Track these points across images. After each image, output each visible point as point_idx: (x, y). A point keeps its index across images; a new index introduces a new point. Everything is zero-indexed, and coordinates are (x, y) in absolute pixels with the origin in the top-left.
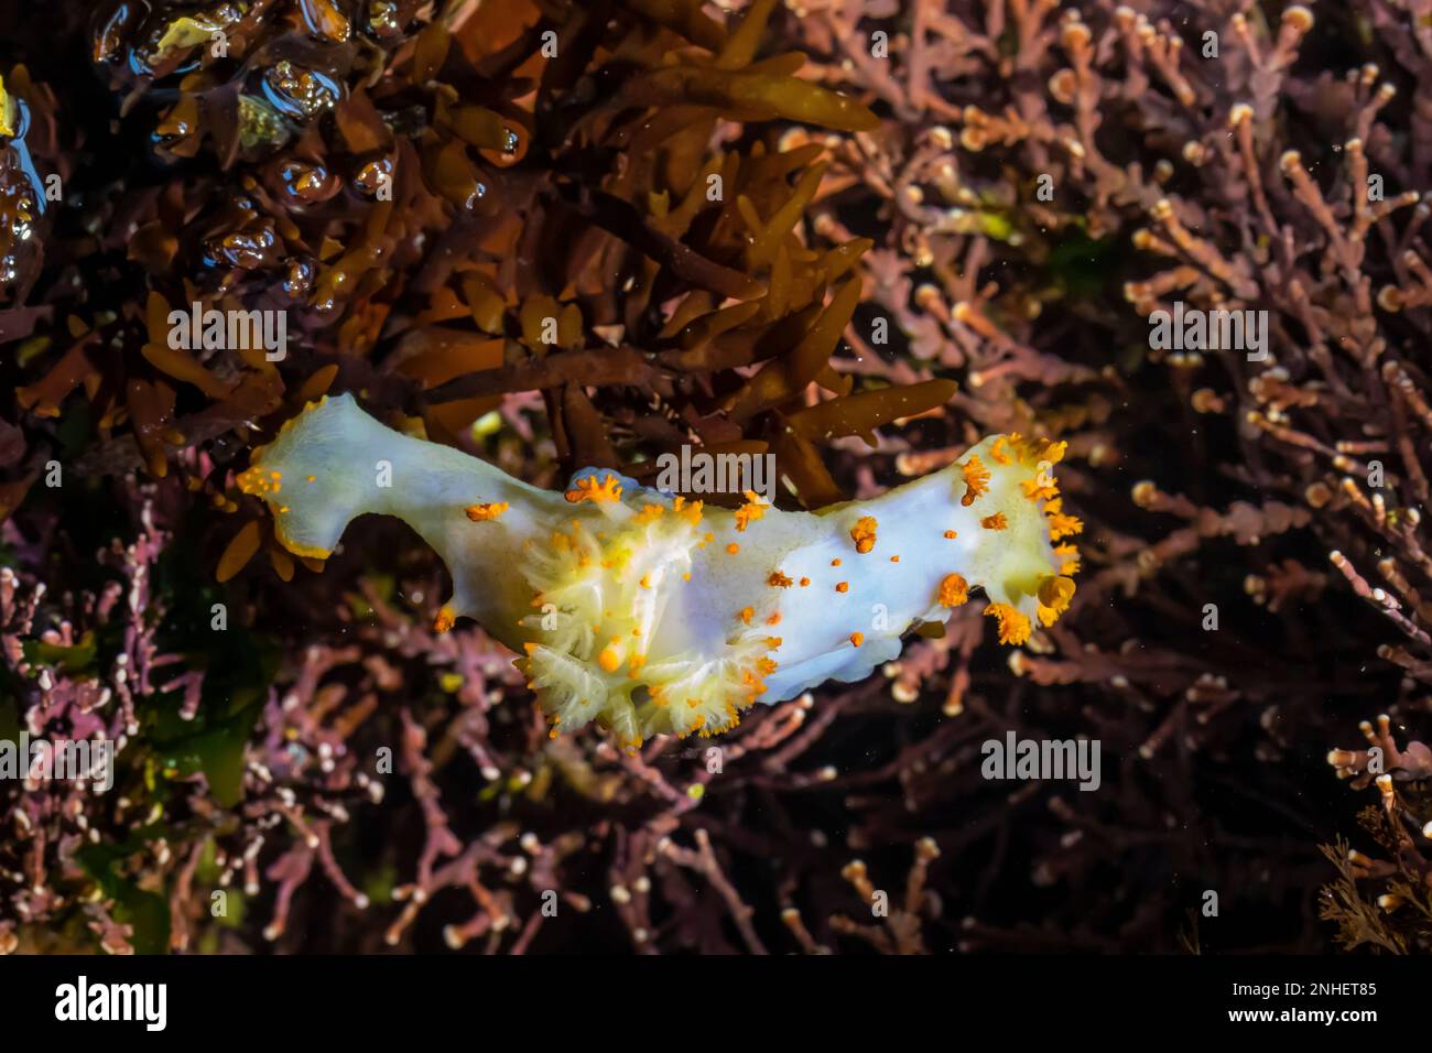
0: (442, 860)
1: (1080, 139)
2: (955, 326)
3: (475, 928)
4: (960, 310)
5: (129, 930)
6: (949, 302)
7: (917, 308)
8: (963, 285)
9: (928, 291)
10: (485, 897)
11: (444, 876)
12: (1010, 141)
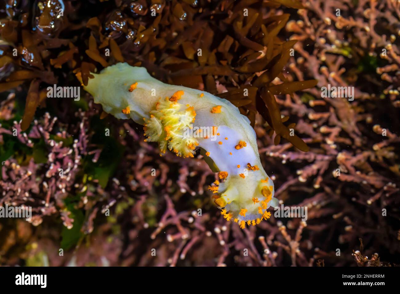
0: (170, 217)
1: (369, 26)
2: (331, 79)
3: (177, 237)
4: (333, 75)
5: (72, 220)
6: (329, 71)
7: (320, 73)
8: (335, 68)
9: (324, 69)
10: (181, 228)
11: (170, 221)
12: (350, 26)
